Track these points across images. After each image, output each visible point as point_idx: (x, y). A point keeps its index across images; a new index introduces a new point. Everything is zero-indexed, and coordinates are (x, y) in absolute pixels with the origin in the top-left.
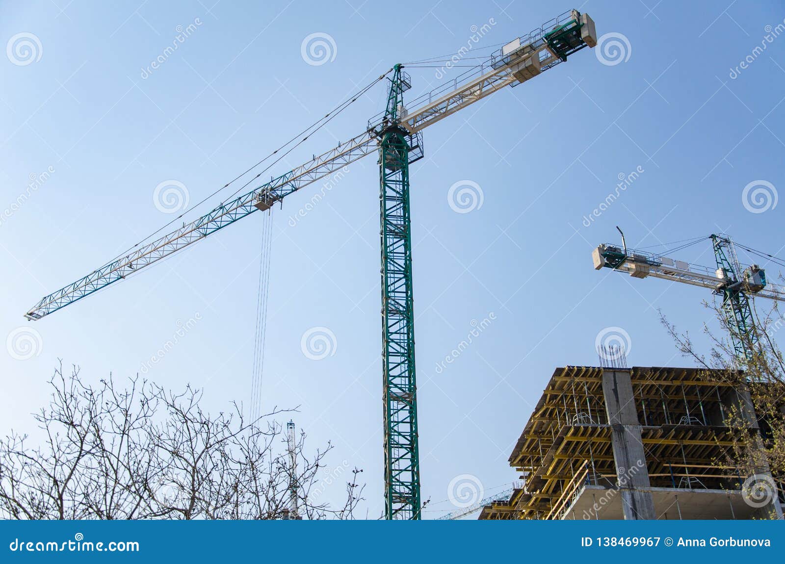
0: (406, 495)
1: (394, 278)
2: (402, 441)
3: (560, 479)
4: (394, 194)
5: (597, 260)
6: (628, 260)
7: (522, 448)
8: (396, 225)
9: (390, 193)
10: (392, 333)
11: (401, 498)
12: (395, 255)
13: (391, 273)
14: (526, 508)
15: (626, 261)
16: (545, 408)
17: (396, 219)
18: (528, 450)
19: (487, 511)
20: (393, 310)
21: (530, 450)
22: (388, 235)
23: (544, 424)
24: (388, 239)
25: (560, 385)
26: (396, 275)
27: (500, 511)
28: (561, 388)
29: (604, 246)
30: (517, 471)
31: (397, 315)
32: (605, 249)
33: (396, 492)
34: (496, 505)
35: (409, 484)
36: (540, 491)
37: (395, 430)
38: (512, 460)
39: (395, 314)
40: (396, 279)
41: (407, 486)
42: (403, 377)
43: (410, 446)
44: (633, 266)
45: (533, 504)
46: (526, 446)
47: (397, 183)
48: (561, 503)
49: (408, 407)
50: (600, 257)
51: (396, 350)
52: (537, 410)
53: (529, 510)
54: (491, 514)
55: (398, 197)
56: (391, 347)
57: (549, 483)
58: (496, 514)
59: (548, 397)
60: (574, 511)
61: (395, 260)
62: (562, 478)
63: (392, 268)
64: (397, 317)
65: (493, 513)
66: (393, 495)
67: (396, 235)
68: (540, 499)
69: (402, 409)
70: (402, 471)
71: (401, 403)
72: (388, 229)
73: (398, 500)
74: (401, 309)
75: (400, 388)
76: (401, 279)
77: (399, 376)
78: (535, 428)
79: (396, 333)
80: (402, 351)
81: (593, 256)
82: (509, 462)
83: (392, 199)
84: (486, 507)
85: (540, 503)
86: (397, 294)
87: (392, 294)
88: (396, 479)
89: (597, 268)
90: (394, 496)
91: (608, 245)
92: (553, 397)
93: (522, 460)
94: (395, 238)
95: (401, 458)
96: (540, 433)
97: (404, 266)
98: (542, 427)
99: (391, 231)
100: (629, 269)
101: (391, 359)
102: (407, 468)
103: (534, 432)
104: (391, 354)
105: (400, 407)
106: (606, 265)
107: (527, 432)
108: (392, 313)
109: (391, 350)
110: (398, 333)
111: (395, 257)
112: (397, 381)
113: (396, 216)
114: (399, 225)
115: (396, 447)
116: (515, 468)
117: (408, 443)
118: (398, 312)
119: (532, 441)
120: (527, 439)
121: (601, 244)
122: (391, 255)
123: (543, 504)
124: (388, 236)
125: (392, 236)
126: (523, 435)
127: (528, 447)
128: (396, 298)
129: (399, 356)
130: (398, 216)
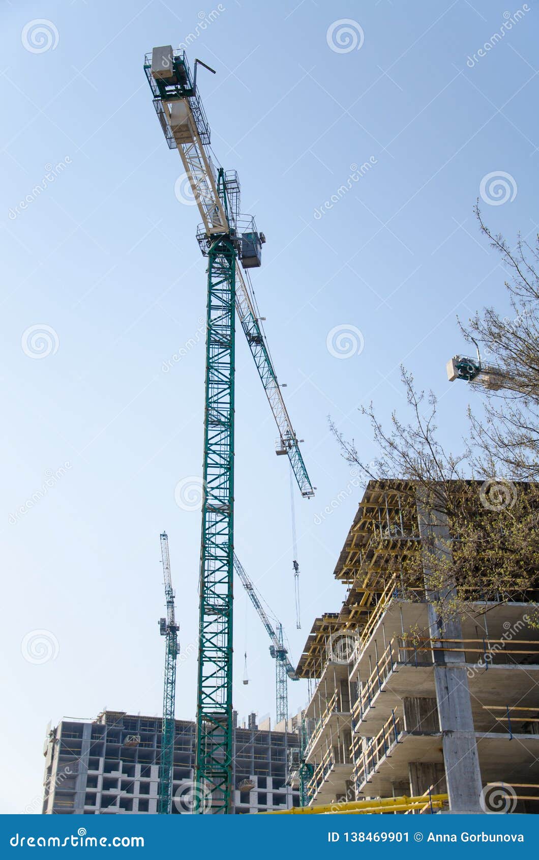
0: (219, 607)
1: (218, 388)
2: (220, 553)
3: (376, 592)
4: (220, 303)
5: (451, 371)
6: (482, 372)
7: (345, 561)
8: (222, 335)
9: (215, 302)
10: (212, 445)
11: (215, 610)
12: (220, 365)
13: (215, 384)
14: (349, 621)
15: (480, 373)
16: (362, 521)
17: (221, 329)
18: (351, 563)
19: (318, 623)
20: (214, 421)
21: (353, 562)
22: (211, 344)
23: (364, 537)
24: (211, 349)
25: (375, 498)
26: (220, 386)
27: (332, 623)
28: (376, 500)
29: (458, 357)
30: (342, 583)
31: (219, 426)
32: (459, 360)
33: (208, 605)
34: (327, 617)
35: (225, 596)
36: (358, 604)
37: (212, 542)
38: (337, 572)
39: (217, 425)
40: (220, 390)
41: (222, 599)
42: (222, 488)
43: (227, 559)
44: (486, 378)
45: (353, 617)
46: (349, 559)
47: (224, 292)
48: (375, 616)
49: (227, 520)
50: (454, 369)
51: (215, 462)
52: (356, 523)
53: (350, 623)
54: (323, 626)
55: (224, 306)
56: (210, 458)
57: (366, 596)
58: (328, 626)
59: (365, 511)
60: (383, 624)
61: (219, 370)
62: (377, 591)
63: (216, 379)
64: (219, 428)
65: (325, 626)
66: (205, 607)
67: (221, 344)
68: (360, 612)
69: (221, 521)
70: (215, 583)
71: (219, 514)
72: (212, 339)
73: (212, 612)
74: (223, 419)
75: (220, 501)
76: (225, 389)
77: (217, 488)
78: (356, 540)
79: (216, 444)
80: (223, 462)
81: (448, 367)
82: (335, 575)
83: (217, 308)
84: (317, 620)
85: (361, 616)
86: (220, 405)
87: (215, 405)
88: (211, 590)
89: (451, 379)
90: (207, 609)
91: (462, 357)
92: (369, 510)
93: (347, 573)
94: (221, 348)
95: (218, 570)
96: (361, 546)
97: (229, 377)
98: (362, 541)
99: (216, 341)
100: (483, 381)
101: (210, 470)
102: (221, 580)
103: (355, 545)
104: (209, 465)
105: (218, 519)
106: (460, 377)
107: (348, 545)
108: (214, 424)
109: (209, 461)
110: (219, 444)
111: (219, 368)
112: (216, 492)
113: (221, 326)
114: (224, 334)
115: (212, 559)
116: (341, 580)
117: (225, 554)
118: (219, 422)
119: (355, 554)
120: (349, 552)
121: (455, 356)
122: (215, 365)
123: (363, 616)
124: (211, 346)
125: (217, 347)
126: (344, 547)
127: (351, 560)
128: (219, 409)
129: (219, 467)
130: (223, 326)
